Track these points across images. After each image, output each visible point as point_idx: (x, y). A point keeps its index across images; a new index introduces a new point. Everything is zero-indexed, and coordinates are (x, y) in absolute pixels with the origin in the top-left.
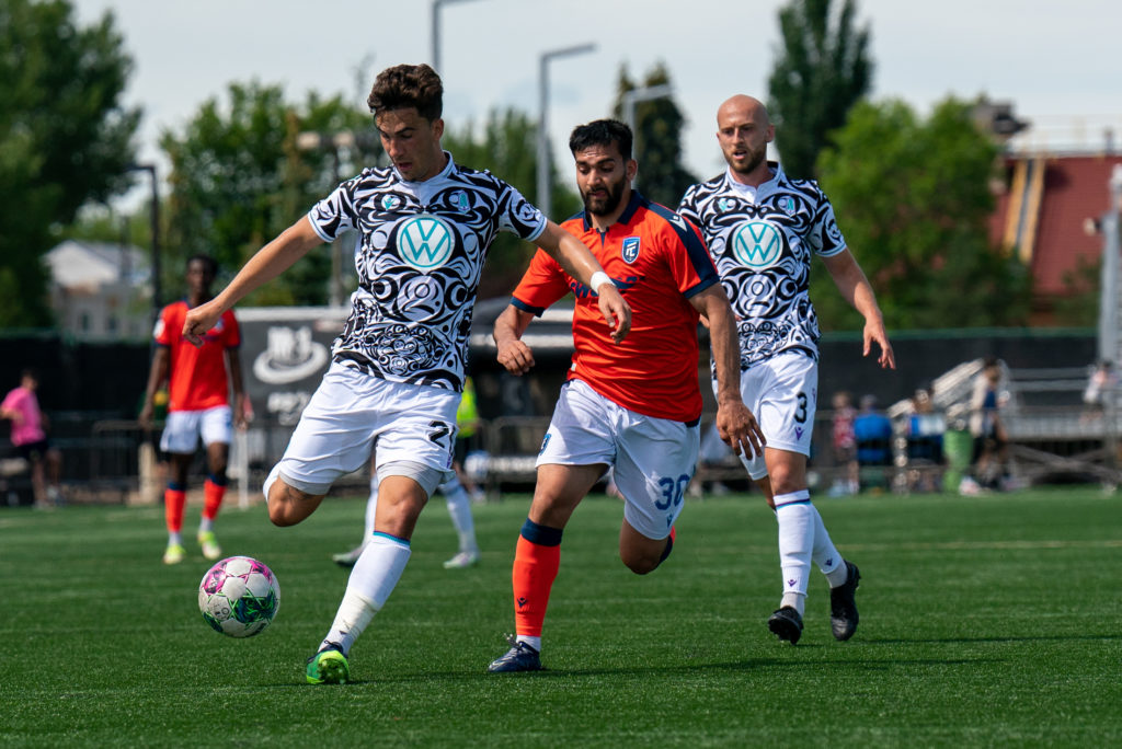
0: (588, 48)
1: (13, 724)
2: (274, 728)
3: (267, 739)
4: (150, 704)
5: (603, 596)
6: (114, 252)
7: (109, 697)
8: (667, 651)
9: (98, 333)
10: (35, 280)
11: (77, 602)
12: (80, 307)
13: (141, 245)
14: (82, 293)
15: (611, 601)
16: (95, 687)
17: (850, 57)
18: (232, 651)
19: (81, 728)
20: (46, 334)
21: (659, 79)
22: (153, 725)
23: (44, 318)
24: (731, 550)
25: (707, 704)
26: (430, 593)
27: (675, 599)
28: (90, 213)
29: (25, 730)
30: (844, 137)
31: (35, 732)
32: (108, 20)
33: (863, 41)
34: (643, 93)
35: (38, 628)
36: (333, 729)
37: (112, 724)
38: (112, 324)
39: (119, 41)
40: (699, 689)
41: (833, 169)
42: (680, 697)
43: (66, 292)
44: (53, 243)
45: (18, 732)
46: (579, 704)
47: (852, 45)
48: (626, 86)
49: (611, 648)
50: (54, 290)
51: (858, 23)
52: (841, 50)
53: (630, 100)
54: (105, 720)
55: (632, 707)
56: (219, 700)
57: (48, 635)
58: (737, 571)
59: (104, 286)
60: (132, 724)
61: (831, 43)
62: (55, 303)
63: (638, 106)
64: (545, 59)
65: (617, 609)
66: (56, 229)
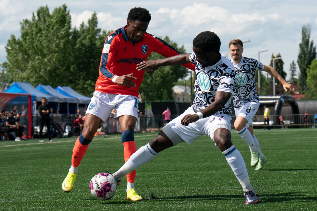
0: (267, 51)
1: (169, 170)
2: (216, 170)
3: (215, 172)
4: (193, 166)
5: (272, 146)
6: (184, 87)
7: (186, 165)
8: (285, 156)
9: (181, 101)
10: (170, 92)
11: (179, 148)
12: (178, 97)
13: (189, 86)
14: (179, 94)
15: (274, 147)
16: (183, 163)
17: (312, 52)
18: (207, 157)
19: (181, 170)
20: (172, 101)
21: (279, 56)
22: (194, 170)
23: (172, 99)
24: (294, 138)
25: (293, 166)
26: (241, 146)
27: (285, 147)
28: (180, 80)
29: (172, 171)
30: (312, 66)
31: (173, 171)
32: (183, 47)
33: (315, 49)
34: (276, 58)
35: (173, 152)
36: (227, 170)
37: (187, 170)
38: (183, 100)
39: (185, 50)
40: (291, 163)
41: (309, 72)
42: (288, 164)
43: (175, 93)
44: (173, 86)
45: (170, 171)
46: (270, 166)
47: (313, 50)
48: (273, 57)
49: (275, 156)
50: (174, 93)
51: (314, 46)
52: (311, 50)
53: (274, 59)
54: (186, 169)
55: (280, 166)
56: (206, 165)
57: (174, 154)
58: (296, 142)
59: (182, 93)
60: (191, 170)
61: (309, 50)
62: (174, 96)
63: (275, 61)
64: (259, 53)
65: (275, 149)
66: (174, 83)
